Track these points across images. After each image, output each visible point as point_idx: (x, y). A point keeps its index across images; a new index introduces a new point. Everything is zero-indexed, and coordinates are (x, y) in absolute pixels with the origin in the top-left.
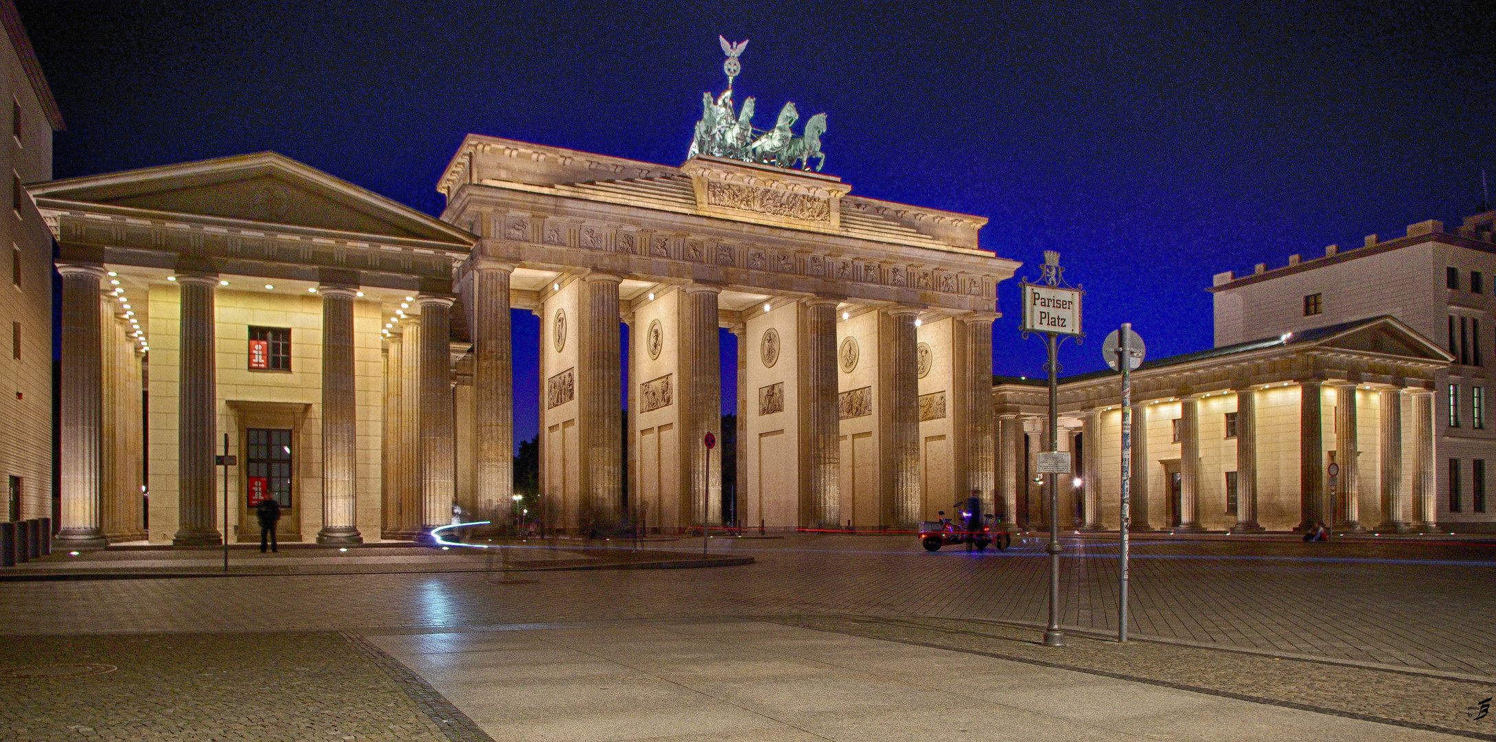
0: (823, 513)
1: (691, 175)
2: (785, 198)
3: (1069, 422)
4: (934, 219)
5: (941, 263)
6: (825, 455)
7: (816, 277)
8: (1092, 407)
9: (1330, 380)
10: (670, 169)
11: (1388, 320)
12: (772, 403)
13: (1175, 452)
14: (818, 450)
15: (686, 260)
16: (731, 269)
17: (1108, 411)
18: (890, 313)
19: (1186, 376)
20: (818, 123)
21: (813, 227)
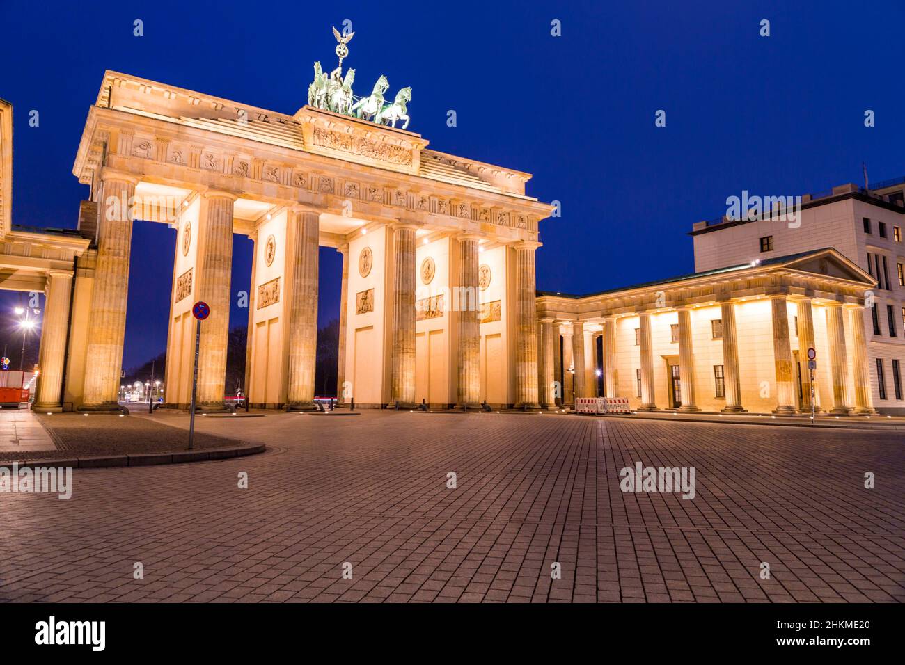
0: (400, 393)
1: (301, 122)
2: (376, 147)
3: (593, 327)
4: (492, 172)
5: (497, 203)
6: (403, 346)
7: (400, 206)
8: (609, 314)
9: (793, 295)
10: (284, 116)
11: (831, 251)
12: (365, 305)
13: (674, 349)
14: (398, 342)
15: (293, 186)
16: (330, 196)
17: (622, 318)
18: (458, 238)
19: (681, 291)
20: (405, 94)
21: (400, 168)
